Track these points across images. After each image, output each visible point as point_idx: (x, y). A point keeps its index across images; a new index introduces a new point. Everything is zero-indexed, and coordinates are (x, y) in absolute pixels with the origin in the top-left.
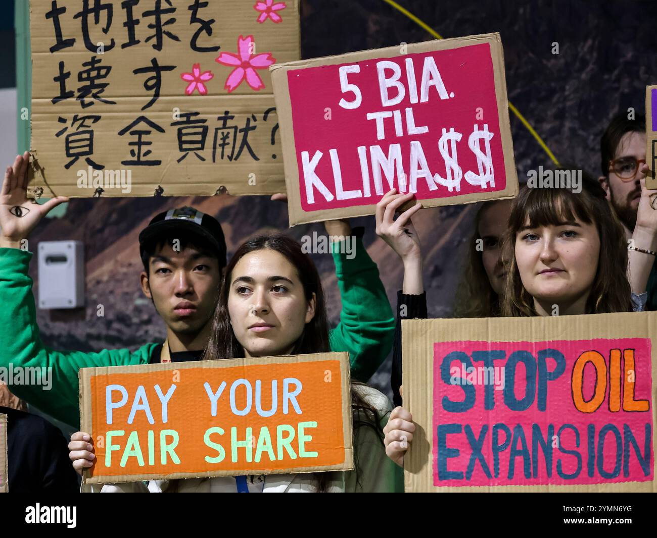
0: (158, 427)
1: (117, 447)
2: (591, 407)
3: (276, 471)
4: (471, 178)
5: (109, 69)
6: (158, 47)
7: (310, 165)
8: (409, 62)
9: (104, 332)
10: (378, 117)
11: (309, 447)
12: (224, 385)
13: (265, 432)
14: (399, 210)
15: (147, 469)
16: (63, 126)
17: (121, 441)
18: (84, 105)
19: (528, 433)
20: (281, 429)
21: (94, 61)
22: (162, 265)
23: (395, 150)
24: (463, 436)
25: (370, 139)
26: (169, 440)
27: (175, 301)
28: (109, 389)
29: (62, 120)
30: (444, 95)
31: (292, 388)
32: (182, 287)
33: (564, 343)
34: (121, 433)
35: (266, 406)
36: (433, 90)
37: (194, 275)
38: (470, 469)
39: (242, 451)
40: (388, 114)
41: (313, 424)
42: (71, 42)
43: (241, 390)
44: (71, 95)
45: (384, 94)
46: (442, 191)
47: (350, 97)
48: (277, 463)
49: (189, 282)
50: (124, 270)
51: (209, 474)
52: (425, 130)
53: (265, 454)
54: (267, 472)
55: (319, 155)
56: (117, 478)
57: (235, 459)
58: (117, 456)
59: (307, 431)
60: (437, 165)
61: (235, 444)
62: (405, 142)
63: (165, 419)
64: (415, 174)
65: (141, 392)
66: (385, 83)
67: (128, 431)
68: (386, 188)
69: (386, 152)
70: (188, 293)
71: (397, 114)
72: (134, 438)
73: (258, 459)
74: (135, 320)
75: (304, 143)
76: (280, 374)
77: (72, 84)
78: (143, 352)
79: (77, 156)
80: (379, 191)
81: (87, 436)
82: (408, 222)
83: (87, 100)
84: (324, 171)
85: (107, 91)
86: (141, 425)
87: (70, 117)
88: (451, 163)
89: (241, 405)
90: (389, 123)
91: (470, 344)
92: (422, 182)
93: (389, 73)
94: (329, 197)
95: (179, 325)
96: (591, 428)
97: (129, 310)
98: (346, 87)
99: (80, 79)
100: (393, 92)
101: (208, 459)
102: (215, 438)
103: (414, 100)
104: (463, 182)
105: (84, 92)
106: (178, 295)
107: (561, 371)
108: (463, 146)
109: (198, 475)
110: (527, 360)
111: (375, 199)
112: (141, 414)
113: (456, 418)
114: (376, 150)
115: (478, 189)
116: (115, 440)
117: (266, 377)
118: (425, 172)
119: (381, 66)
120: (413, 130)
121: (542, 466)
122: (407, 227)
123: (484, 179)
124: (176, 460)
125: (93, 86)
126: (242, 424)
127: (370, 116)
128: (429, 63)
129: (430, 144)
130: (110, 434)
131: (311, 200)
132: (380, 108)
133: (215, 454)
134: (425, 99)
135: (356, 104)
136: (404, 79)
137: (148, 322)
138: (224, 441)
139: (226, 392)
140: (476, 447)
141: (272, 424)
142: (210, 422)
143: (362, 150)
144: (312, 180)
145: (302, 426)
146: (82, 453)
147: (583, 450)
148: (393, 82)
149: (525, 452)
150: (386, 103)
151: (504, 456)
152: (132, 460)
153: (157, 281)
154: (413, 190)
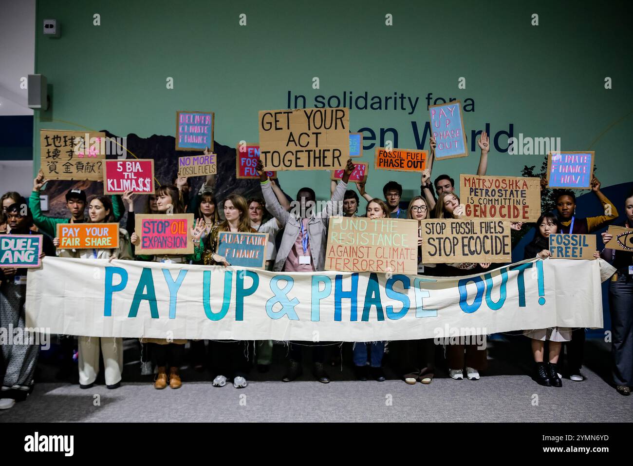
0: (75, 237)
1: (65, 241)
2: (175, 233)
3: (102, 248)
4: (145, 189)
5: (60, 151)
6: (72, 147)
7: (110, 182)
8: (133, 163)
9: (54, 216)
10: (126, 174)
11: (109, 243)
12: (90, 229)
13: (99, 239)
14: (129, 194)
15: (72, 246)
16: (49, 163)
17: (66, 240)
18: (54, 159)
19: (162, 238)
20: (103, 239)
21: (56, 149)
22: (71, 202)
23: (129, 181)
24: (148, 239)
25: (123, 178)
26: (77, 240)
27: (74, 210)
28: (64, 228)
29: (48, 162)
30: (140, 171)
31: (106, 230)
32: (76, 207)
33: (169, 220)
34: (66, 238)
35: (100, 233)
36: (138, 169)
37: (78, 204)
38: (149, 246)
39: (94, 243)
40: (128, 173)
41: (110, 238)
42: (51, 145)
43: (94, 230)
44: (51, 156)
45: (127, 169)
46: (138, 191)
47: (120, 169)
48: (102, 246)
49: (77, 206)
50: (59, 203)
51: (86, 248)
52: (136, 178)
53: (99, 244)
54: (100, 248)
55: (112, 180)
56: (64, 248)
57: (92, 245)
58: (65, 243)
59: (109, 239)
60: (138, 185)
61: (92, 241)
62: (131, 180)
63: (77, 236)
64: (133, 187)
65: (71, 229)
66: (128, 167)
67: (68, 237)
68: (126, 189)
69: (127, 181)
70: (77, 208)
71: (130, 174)
72: (69, 239)
73: (98, 245)
74: (62, 214)
75: (109, 177)
76: (103, 227)
77: (51, 154)
78: (67, 220)
79: (52, 170)
80: (125, 189)
81: (58, 238)
82: (131, 197)
83: (55, 158)
84: (113, 184)
85: (60, 156)
86: (71, 237)
87: (50, 161)
88: (141, 185)
89: (94, 233)
90: (128, 175)
91: (150, 220)
92: (134, 188)
93: (129, 165)
94: (113, 190)
95: (75, 215)
96: (175, 237)
97: (60, 211)
98: (119, 166)
99: (53, 153)
100: (129, 169)
101: (86, 245)
102: (88, 240)
103: (134, 171)
104: (143, 190)
105: (54, 156)
106: (75, 208)
107: (169, 225)
108: (144, 182)
109: (84, 248)
110: (162, 223)
111: (124, 191)
112: (71, 235)
113: (147, 235)
114: (125, 181)
115: (146, 191)
116: (65, 240)
117: (100, 227)
118: (135, 187)
119: (127, 163)
120: (133, 177)
121: (164, 245)
122: (130, 198)
123: (148, 189)
124: (79, 245)
125: (56, 155)
126: (94, 237)
127: (124, 173)
128: (138, 164)
129: (137, 181)
130: (63, 238)
131: (109, 190)
132: (126, 172)
133: (88, 243)
134: (136, 171)
135: (121, 170)
136: (132, 166)
137: (65, 214)
138: (90, 241)
139: (91, 230)
140: (150, 241)
141: (101, 237)
142: (87, 236)
143: (121, 180)
144: (110, 186)
145: (108, 238)
146: (57, 242)
147: (173, 242)
148: (130, 167)
149: (161, 242)
150: (128, 171)
151: (156, 243)
152: (69, 244)
153: (70, 205)
154: (132, 190)
